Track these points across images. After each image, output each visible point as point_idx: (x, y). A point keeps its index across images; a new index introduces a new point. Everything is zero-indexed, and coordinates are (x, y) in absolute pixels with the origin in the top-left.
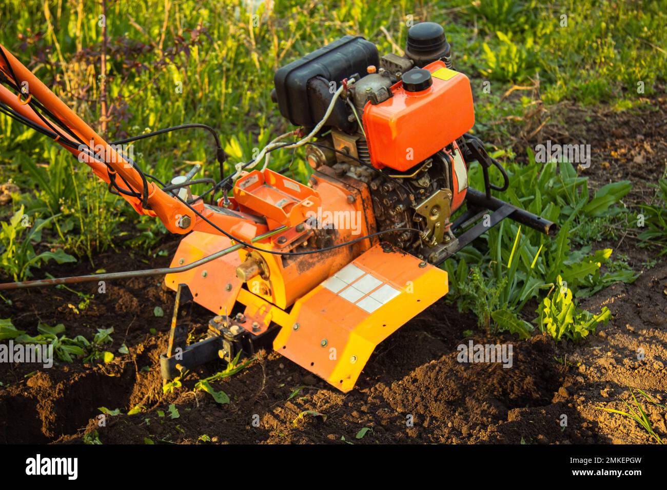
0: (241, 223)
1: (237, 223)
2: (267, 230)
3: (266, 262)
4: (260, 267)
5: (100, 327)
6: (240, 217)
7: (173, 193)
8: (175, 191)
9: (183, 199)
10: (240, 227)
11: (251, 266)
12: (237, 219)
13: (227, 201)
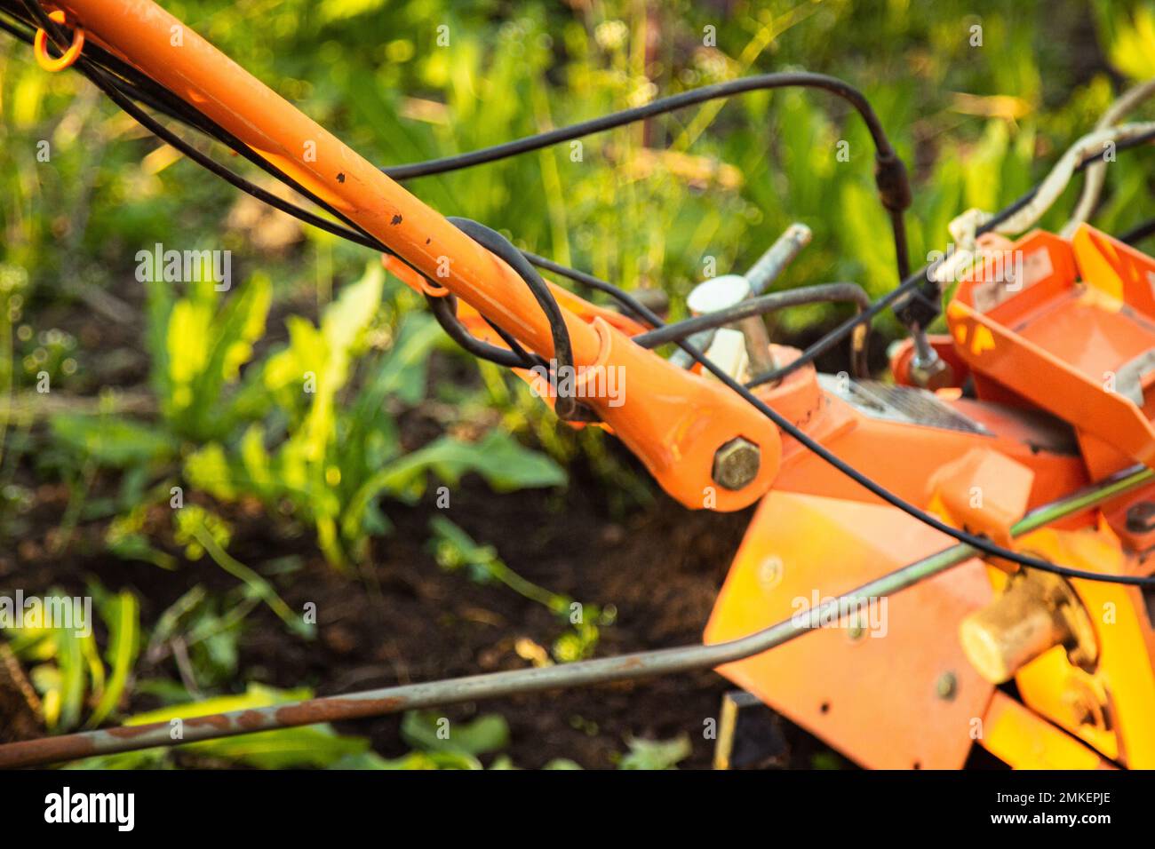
0: (973, 454)
1: (956, 453)
2: (1083, 479)
3: (1080, 602)
4: (1059, 620)
5: (638, 732)
6: (969, 427)
7: (689, 350)
8: (695, 341)
9: (727, 370)
10: (967, 474)
11: (1024, 615)
12: (953, 436)
13: (924, 356)
